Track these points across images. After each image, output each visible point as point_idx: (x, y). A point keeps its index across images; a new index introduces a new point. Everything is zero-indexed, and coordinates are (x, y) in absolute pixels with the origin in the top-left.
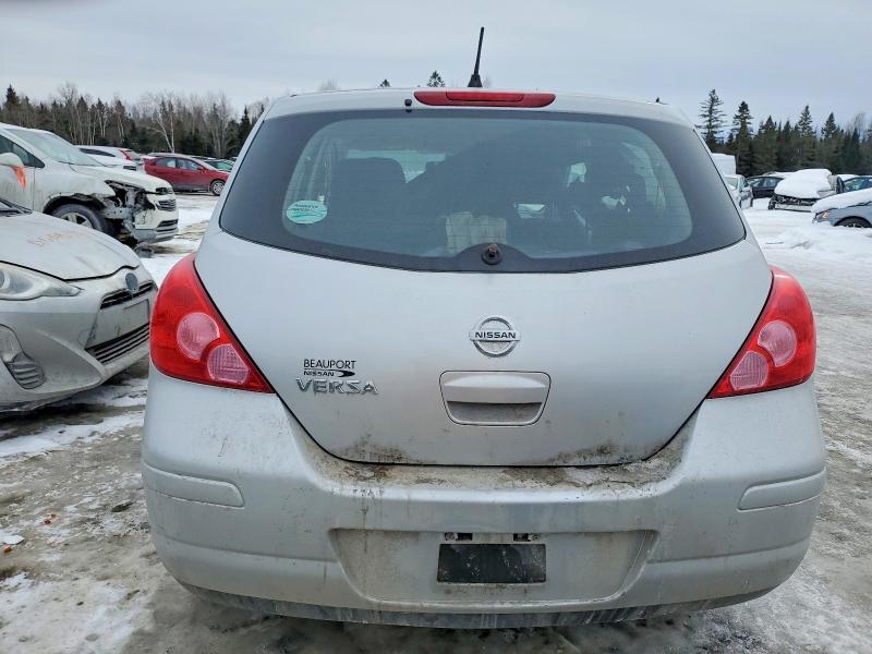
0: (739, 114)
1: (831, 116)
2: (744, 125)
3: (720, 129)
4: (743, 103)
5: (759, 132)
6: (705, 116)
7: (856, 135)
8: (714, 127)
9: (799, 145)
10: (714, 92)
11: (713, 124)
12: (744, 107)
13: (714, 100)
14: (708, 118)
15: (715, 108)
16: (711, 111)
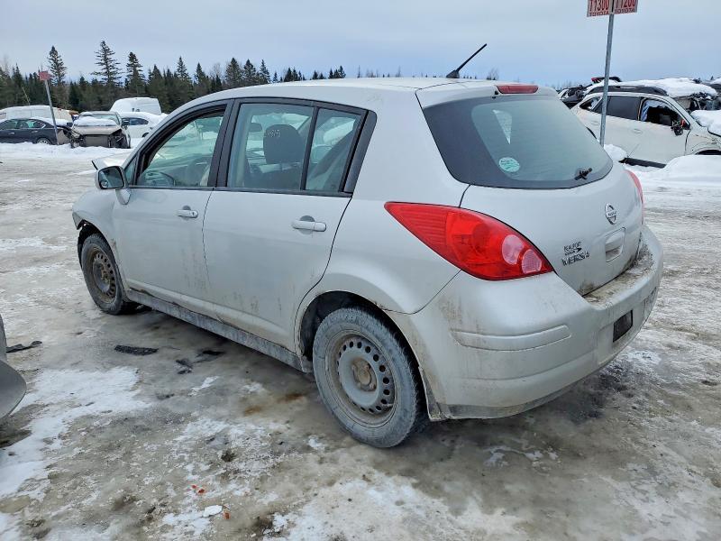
0: (129, 63)
1: (199, 65)
2: (136, 73)
3: (117, 76)
4: (131, 54)
5: (150, 78)
6: (102, 64)
7: (218, 80)
8: (111, 73)
9: (182, 88)
10: (104, 42)
11: (111, 71)
12: (132, 57)
13: (106, 51)
14: (105, 66)
15: (108, 57)
16: (106, 59)
